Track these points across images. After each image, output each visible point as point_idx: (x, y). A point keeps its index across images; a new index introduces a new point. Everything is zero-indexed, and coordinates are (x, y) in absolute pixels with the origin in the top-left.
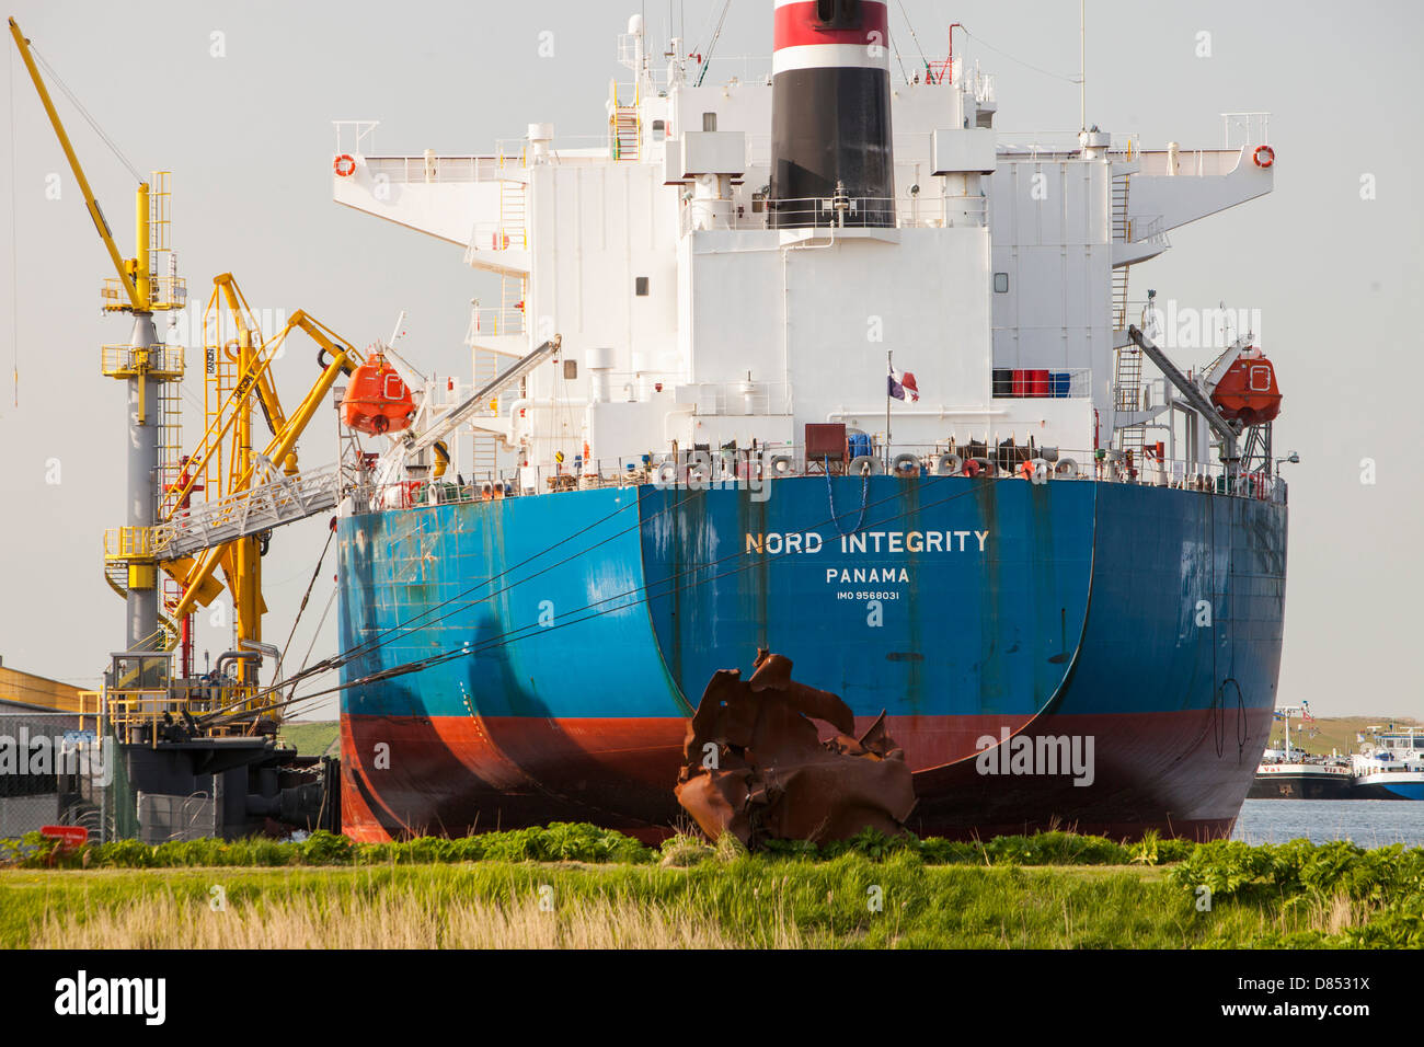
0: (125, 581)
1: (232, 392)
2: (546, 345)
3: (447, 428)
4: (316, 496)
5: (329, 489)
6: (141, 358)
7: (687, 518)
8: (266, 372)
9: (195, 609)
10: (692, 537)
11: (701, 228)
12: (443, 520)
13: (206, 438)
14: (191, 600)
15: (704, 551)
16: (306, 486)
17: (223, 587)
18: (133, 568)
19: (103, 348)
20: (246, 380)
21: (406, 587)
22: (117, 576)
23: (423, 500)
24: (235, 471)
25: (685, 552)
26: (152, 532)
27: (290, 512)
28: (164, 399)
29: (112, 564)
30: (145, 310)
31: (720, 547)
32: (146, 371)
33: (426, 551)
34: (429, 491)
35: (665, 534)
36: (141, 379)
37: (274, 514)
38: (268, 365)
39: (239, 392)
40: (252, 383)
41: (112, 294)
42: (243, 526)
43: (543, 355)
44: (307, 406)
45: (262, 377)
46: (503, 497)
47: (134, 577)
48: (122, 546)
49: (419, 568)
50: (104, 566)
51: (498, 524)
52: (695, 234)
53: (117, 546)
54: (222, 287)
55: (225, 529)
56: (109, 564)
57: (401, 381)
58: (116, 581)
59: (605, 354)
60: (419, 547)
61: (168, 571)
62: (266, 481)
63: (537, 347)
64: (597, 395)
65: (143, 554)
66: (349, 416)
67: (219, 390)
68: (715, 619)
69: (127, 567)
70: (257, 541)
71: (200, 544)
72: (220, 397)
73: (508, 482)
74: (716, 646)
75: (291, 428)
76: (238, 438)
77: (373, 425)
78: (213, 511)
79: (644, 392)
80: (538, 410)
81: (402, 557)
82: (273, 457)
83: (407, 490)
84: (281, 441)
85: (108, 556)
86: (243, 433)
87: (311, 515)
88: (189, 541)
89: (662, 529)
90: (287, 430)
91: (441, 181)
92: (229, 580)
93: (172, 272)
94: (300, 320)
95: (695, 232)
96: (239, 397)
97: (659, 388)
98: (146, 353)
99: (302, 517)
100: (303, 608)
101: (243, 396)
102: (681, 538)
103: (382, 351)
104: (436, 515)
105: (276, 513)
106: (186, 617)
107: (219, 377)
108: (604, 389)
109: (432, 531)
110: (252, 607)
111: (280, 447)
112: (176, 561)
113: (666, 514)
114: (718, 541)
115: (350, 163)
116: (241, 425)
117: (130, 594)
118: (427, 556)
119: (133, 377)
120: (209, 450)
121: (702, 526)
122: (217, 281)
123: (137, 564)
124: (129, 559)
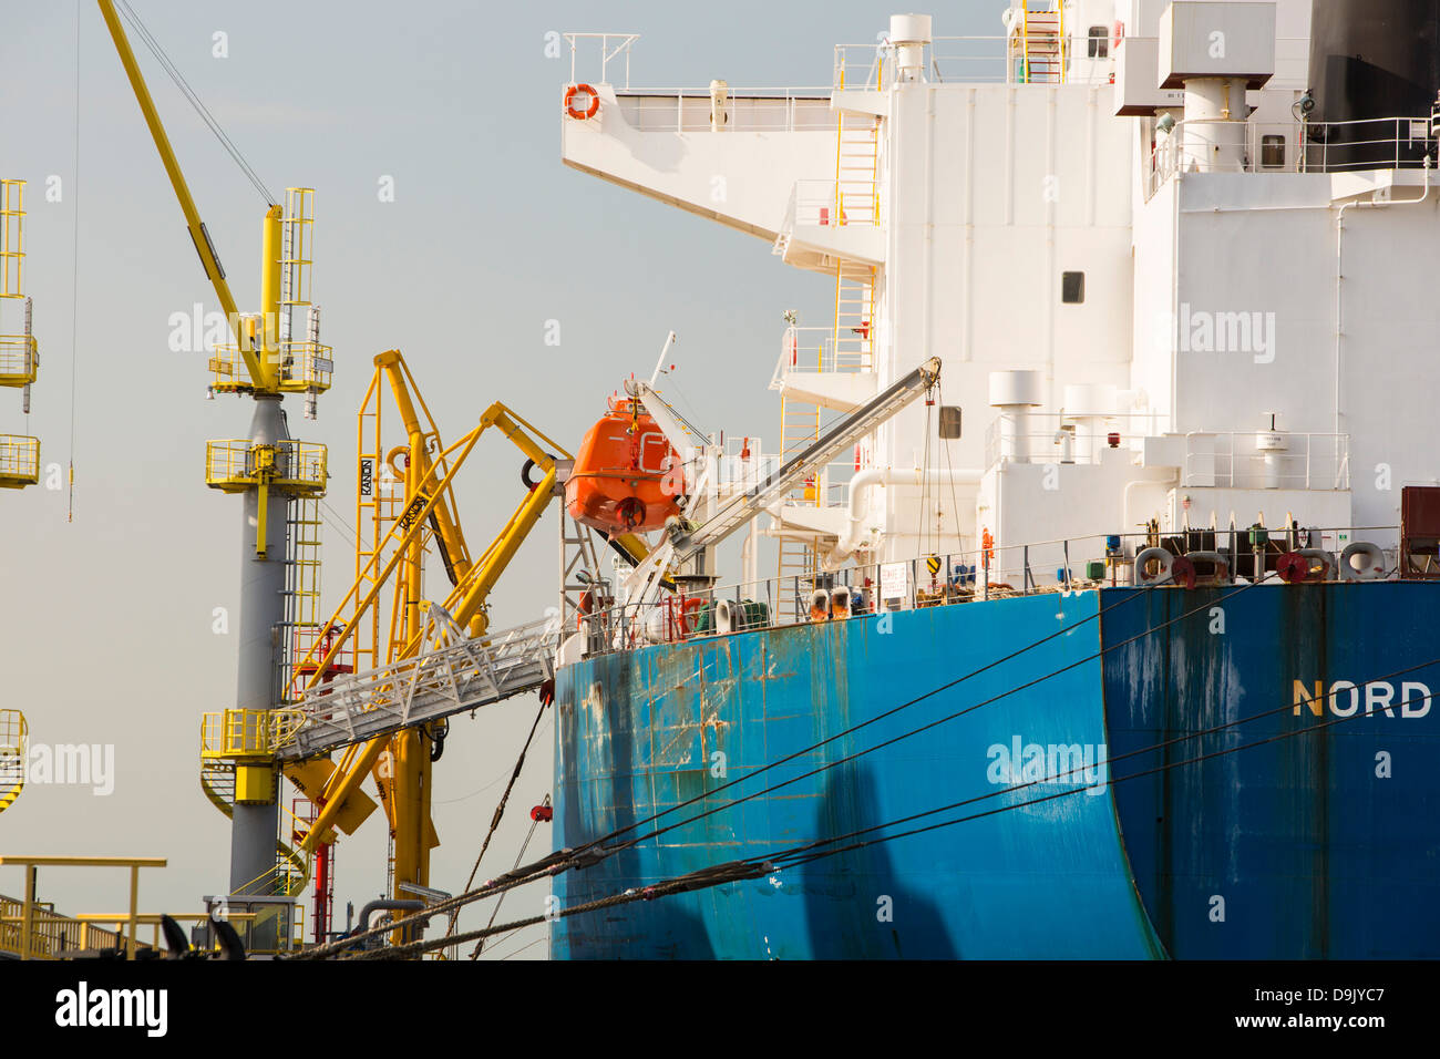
0: (231, 791)
1: (395, 522)
2: (913, 378)
3: (743, 514)
4: (515, 669)
5: (536, 657)
6: (264, 460)
7: (1187, 647)
8: (446, 494)
9: (333, 839)
10: (1196, 682)
11: (1194, 168)
12: (739, 660)
13: (357, 586)
14: (328, 823)
15: (1216, 709)
16: (501, 653)
17: (377, 806)
18: (242, 772)
19: (209, 447)
20: (418, 503)
21: (673, 775)
22: (221, 784)
23: (705, 627)
24: (397, 638)
25: (1182, 711)
26: (272, 718)
27: (477, 692)
28: (296, 522)
29: (212, 766)
30: (272, 391)
31: (1244, 703)
32: (271, 479)
33: (708, 712)
34: (718, 610)
35: (1148, 676)
36: (263, 492)
37: (453, 694)
38: (448, 483)
39: (406, 521)
40: (424, 509)
41: (224, 368)
42: (405, 715)
43: (910, 393)
44: (503, 544)
45: (439, 500)
46: (849, 615)
47: (242, 785)
48: (226, 738)
49: (697, 742)
50: (200, 768)
51: (839, 662)
52: (1184, 180)
53: (219, 739)
54: (386, 372)
55: (379, 715)
56: (207, 766)
57: (666, 444)
58: (218, 791)
59: (1023, 380)
60: (697, 705)
61: (295, 780)
62: (443, 645)
63: (896, 380)
64: (1007, 449)
65: (257, 749)
66: (579, 500)
67: (378, 520)
68: (1235, 832)
69: (234, 771)
70: (426, 739)
71: (342, 736)
72: (379, 529)
73: (858, 590)
74: (1236, 880)
75: (481, 574)
76: (403, 590)
77: (619, 514)
78: (363, 689)
79: (1087, 447)
80: (893, 487)
81: (666, 722)
82: (455, 614)
83: (678, 611)
84: (465, 594)
85: (206, 753)
86: (411, 582)
87: (507, 697)
88: (328, 732)
89: (1141, 668)
90: (473, 577)
91: (737, 129)
92: (384, 797)
93: (311, 336)
94: (498, 417)
95: (1182, 174)
96: (406, 527)
97: (1114, 441)
98: (271, 453)
99: (494, 700)
100: (494, 825)
101: (412, 527)
102: (1175, 685)
103: (637, 394)
104: (728, 650)
105: (454, 691)
106: (322, 848)
107: (379, 500)
108: (1020, 439)
109: (722, 678)
110: (415, 838)
111: (463, 602)
112: (305, 762)
113: (1149, 639)
114: (1243, 691)
115: (591, 98)
116: (408, 570)
117: (238, 811)
118: (711, 721)
119: (252, 488)
120: (361, 605)
121: (1213, 664)
122: (380, 361)
123: (247, 765)
124: (237, 758)
